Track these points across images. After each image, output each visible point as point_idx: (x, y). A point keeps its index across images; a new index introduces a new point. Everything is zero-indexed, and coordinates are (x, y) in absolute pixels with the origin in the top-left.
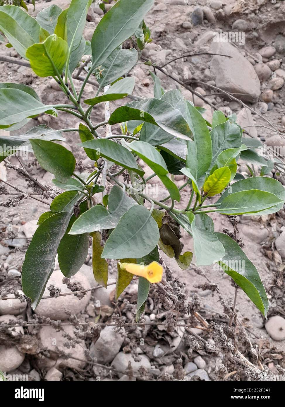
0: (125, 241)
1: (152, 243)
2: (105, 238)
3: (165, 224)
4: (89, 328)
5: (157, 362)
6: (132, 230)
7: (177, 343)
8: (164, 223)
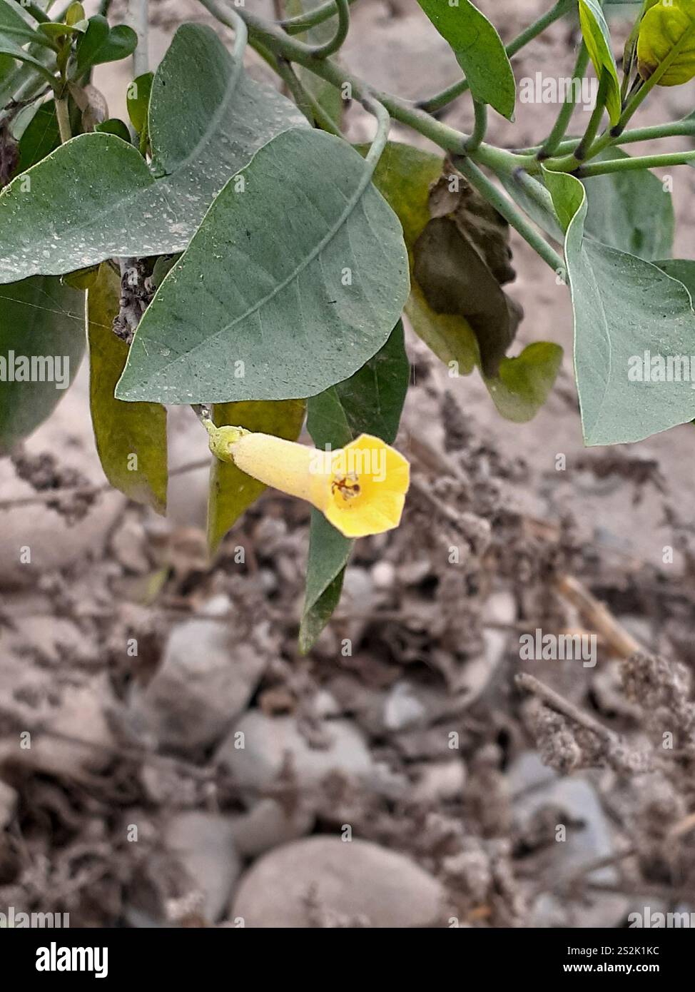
0: (235, 314)
1: (374, 320)
2: (137, 299)
3: (444, 219)
4: (118, 630)
5: (398, 748)
6: (271, 259)
7: (477, 677)
8: (438, 213)
